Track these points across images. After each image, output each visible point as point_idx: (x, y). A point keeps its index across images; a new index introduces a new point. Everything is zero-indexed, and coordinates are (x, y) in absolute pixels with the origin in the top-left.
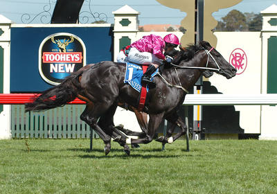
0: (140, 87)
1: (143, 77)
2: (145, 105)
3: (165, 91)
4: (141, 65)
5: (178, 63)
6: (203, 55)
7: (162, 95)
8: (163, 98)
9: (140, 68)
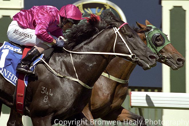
0: (16, 79)
1: (19, 64)
2: (25, 105)
3: (53, 85)
4: (23, 47)
5: (72, 48)
6: (109, 34)
7: (48, 90)
8: (49, 96)
9: (19, 51)
